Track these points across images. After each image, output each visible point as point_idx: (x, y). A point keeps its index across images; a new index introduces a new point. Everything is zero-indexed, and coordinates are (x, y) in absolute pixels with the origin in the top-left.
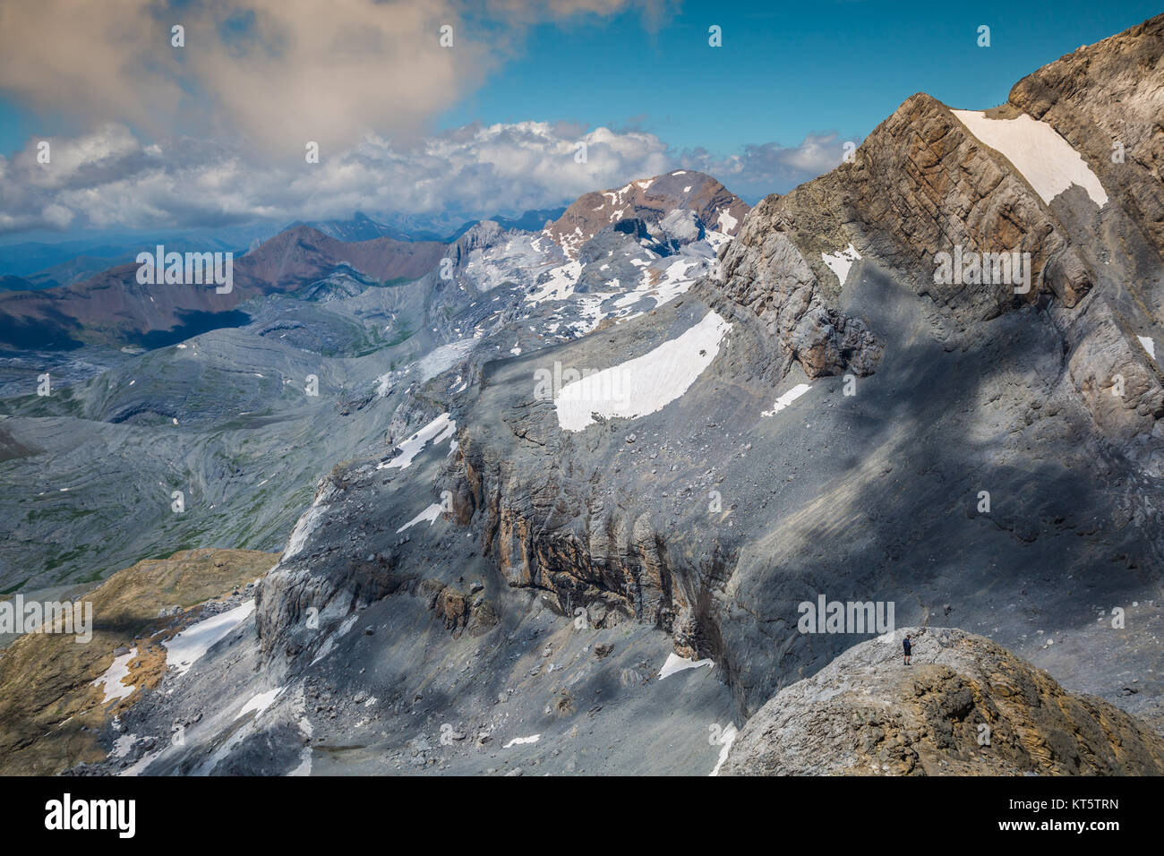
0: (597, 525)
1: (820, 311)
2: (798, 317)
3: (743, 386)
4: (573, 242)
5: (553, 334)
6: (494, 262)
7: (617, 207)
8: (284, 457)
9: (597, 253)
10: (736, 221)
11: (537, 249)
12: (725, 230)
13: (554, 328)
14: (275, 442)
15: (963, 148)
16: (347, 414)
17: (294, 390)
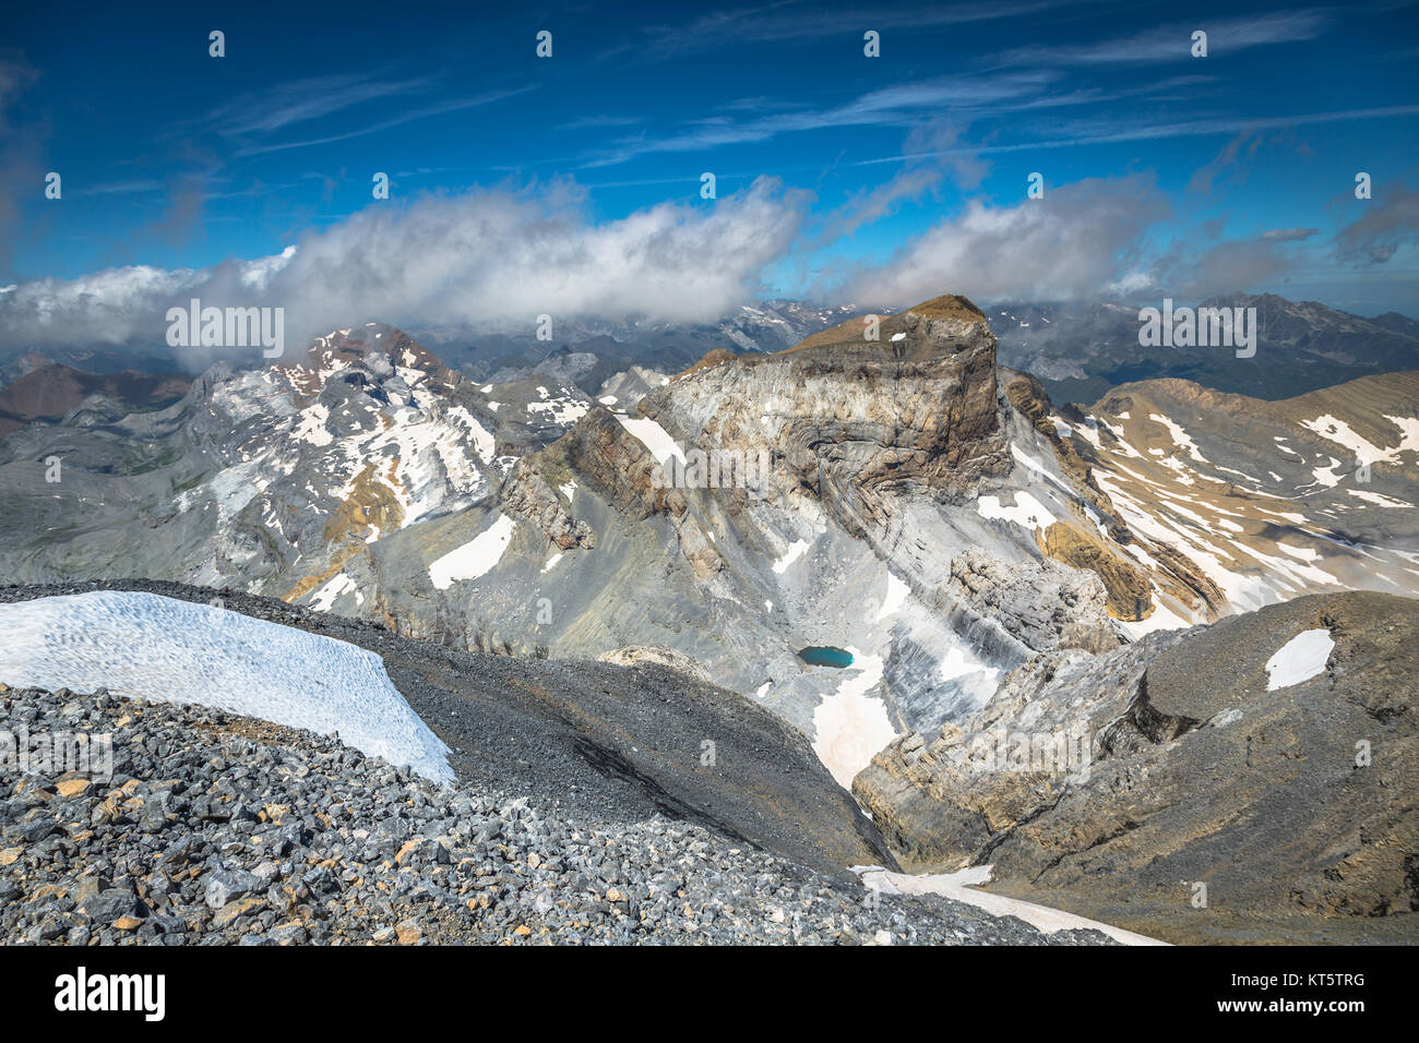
0: (470, 640)
1: (563, 517)
2: (552, 520)
3: (528, 556)
4: (297, 376)
5: (332, 474)
6: (235, 392)
7: (327, 348)
8: (109, 564)
9: (335, 400)
10: (415, 357)
11: (269, 382)
12: (408, 364)
13: (331, 468)
14: (97, 553)
15: (623, 437)
16: (155, 527)
17: (90, 506)
